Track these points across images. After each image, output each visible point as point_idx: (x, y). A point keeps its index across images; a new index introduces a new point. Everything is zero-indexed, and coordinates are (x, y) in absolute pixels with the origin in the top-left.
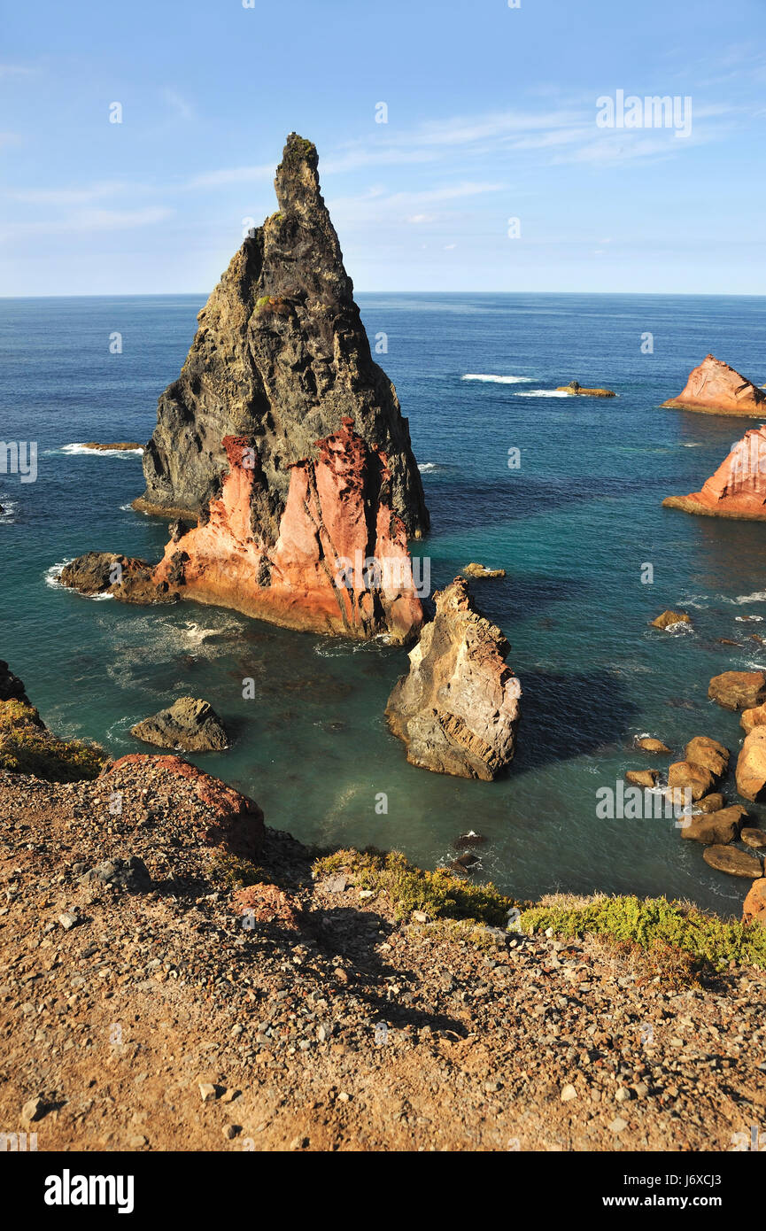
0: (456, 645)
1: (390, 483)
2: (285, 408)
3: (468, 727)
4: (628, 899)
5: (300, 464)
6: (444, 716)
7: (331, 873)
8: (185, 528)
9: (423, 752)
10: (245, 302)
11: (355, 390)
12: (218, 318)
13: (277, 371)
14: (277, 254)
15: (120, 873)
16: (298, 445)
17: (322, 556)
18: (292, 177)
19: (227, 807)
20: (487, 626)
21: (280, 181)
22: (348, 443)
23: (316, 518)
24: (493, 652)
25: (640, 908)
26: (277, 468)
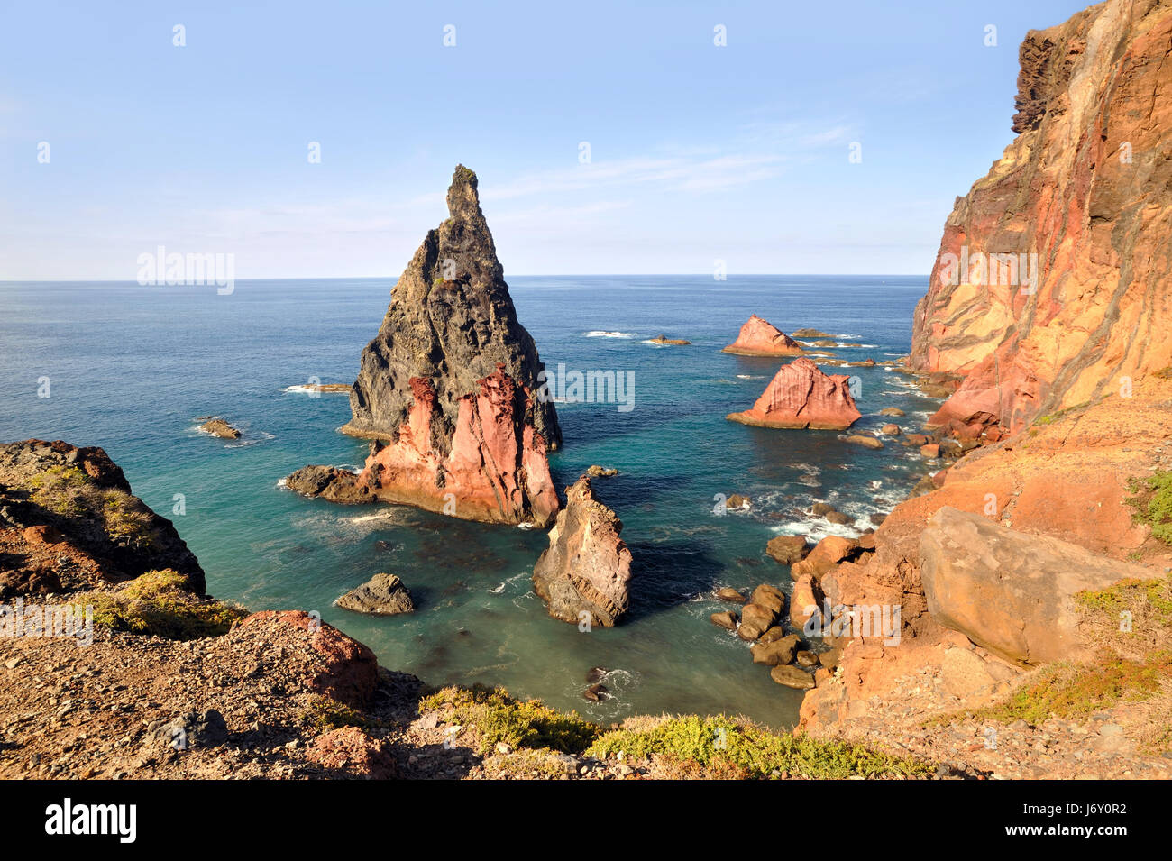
0: (583, 525)
1: (532, 409)
2: (455, 357)
3: (594, 586)
4: (690, 718)
5: (467, 397)
6: (576, 579)
7: (434, 710)
8: (380, 446)
9: (561, 607)
10: (426, 281)
11: (506, 344)
12: (406, 293)
13: (449, 331)
14: (448, 248)
15: (191, 728)
16: (466, 384)
17: (483, 464)
18: (459, 195)
19: (339, 654)
20: (605, 511)
21: (451, 198)
22: (501, 381)
23: (479, 436)
24: (611, 530)
25: (701, 726)
26: (450, 400)
